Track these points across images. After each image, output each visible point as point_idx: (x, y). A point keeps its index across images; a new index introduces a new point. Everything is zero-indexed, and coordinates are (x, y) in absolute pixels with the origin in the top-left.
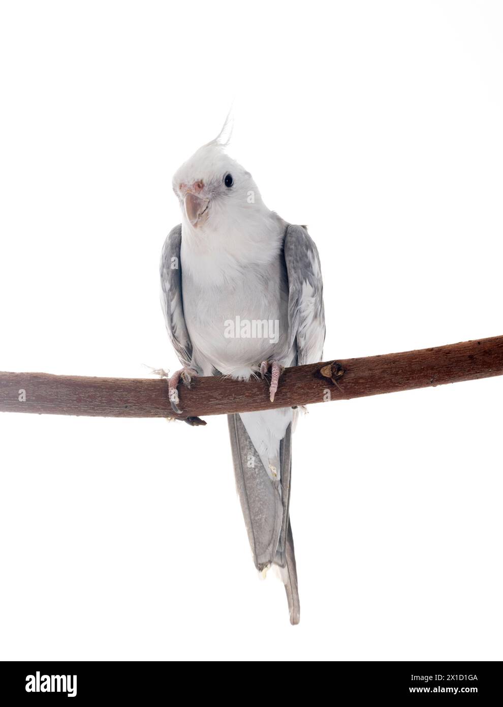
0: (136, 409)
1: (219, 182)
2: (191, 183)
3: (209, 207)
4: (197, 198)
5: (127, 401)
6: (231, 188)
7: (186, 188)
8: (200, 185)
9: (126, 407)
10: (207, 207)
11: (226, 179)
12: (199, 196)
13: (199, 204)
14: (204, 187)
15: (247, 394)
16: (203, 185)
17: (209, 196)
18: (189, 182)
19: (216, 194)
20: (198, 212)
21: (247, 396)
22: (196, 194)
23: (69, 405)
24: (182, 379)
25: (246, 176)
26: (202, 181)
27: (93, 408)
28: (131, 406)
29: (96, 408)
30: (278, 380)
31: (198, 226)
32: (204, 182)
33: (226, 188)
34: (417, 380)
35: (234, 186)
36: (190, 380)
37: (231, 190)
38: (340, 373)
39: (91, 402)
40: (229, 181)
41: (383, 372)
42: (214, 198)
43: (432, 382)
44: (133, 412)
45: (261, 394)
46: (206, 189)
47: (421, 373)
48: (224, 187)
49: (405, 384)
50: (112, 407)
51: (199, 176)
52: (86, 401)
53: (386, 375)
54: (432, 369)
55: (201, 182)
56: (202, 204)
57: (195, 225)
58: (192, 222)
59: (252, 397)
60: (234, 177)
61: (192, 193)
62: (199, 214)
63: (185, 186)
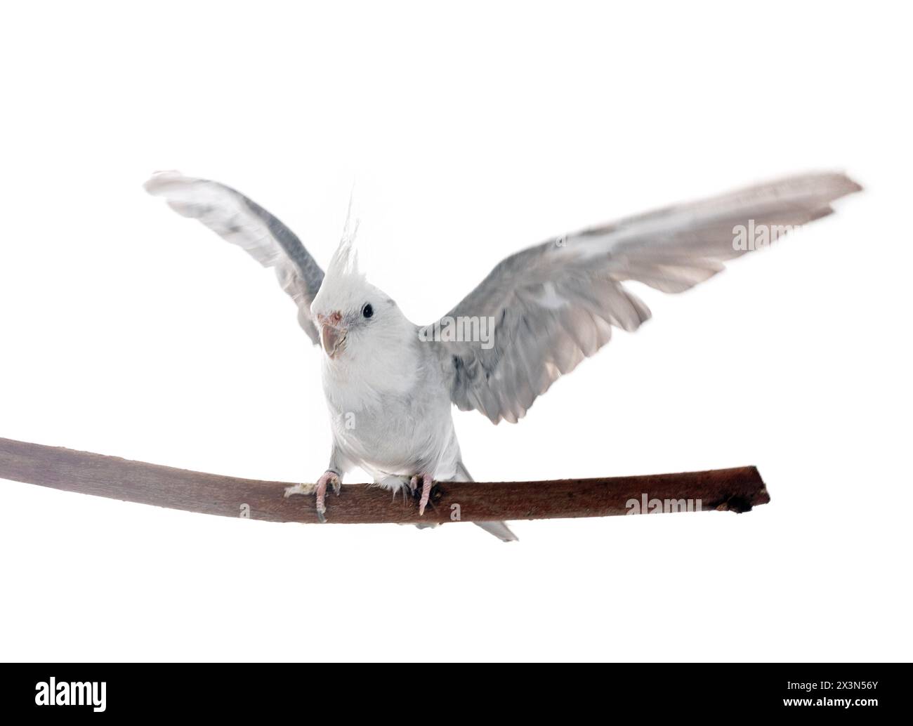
0: (225, 506)
1: (357, 314)
2: (329, 314)
3: (347, 336)
4: (334, 330)
5: (216, 498)
6: (371, 318)
7: (323, 319)
8: (337, 317)
9: (215, 504)
10: (345, 338)
11: (365, 311)
12: (336, 327)
13: (336, 336)
14: (342, 319)
15: (341, 505)
16: (340, 317)
17: (347, 327)
18: (326, 313)
19: (353, 324)
20: (335, 344)
21: (341, 507)
22: (333, 326)
23: (156, 494)
24: (331, 485)
25: (389, 305)
26: (339, 312)
27: (181, 501)
28: (221, 503)
29: (184, 501)
30: (429, 492)
31: (335, 356)
32: (342, 313)
33: (365, 319)
34: (513, 512)
35: (374, 316)
36: (340, 488)
37: (370, 320)
38: (438, 495)
39: (180, 494)
40: (368, 311)
41: (481, 499)
42: (351, 330)
43: (529, 515)
44: (221, 509)
45: (356, 507)
46: (343, 321)
47: (519, 504)
48: (362, 318)
49: (502, 513)
50: (202, 502)
51: (336, 308)
52: (174, 492)
53: (483, 503)
54: (531, 502)
55: (339, 314)
56: (339, 335)
57: (332, 357)
58: (328, 354)
59: (346, 508)
60: (375, 307)
61: (329, 325)
62: (336, 346)
63: (323, 317)
